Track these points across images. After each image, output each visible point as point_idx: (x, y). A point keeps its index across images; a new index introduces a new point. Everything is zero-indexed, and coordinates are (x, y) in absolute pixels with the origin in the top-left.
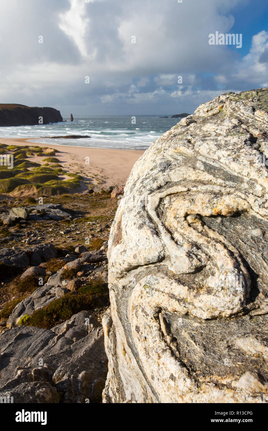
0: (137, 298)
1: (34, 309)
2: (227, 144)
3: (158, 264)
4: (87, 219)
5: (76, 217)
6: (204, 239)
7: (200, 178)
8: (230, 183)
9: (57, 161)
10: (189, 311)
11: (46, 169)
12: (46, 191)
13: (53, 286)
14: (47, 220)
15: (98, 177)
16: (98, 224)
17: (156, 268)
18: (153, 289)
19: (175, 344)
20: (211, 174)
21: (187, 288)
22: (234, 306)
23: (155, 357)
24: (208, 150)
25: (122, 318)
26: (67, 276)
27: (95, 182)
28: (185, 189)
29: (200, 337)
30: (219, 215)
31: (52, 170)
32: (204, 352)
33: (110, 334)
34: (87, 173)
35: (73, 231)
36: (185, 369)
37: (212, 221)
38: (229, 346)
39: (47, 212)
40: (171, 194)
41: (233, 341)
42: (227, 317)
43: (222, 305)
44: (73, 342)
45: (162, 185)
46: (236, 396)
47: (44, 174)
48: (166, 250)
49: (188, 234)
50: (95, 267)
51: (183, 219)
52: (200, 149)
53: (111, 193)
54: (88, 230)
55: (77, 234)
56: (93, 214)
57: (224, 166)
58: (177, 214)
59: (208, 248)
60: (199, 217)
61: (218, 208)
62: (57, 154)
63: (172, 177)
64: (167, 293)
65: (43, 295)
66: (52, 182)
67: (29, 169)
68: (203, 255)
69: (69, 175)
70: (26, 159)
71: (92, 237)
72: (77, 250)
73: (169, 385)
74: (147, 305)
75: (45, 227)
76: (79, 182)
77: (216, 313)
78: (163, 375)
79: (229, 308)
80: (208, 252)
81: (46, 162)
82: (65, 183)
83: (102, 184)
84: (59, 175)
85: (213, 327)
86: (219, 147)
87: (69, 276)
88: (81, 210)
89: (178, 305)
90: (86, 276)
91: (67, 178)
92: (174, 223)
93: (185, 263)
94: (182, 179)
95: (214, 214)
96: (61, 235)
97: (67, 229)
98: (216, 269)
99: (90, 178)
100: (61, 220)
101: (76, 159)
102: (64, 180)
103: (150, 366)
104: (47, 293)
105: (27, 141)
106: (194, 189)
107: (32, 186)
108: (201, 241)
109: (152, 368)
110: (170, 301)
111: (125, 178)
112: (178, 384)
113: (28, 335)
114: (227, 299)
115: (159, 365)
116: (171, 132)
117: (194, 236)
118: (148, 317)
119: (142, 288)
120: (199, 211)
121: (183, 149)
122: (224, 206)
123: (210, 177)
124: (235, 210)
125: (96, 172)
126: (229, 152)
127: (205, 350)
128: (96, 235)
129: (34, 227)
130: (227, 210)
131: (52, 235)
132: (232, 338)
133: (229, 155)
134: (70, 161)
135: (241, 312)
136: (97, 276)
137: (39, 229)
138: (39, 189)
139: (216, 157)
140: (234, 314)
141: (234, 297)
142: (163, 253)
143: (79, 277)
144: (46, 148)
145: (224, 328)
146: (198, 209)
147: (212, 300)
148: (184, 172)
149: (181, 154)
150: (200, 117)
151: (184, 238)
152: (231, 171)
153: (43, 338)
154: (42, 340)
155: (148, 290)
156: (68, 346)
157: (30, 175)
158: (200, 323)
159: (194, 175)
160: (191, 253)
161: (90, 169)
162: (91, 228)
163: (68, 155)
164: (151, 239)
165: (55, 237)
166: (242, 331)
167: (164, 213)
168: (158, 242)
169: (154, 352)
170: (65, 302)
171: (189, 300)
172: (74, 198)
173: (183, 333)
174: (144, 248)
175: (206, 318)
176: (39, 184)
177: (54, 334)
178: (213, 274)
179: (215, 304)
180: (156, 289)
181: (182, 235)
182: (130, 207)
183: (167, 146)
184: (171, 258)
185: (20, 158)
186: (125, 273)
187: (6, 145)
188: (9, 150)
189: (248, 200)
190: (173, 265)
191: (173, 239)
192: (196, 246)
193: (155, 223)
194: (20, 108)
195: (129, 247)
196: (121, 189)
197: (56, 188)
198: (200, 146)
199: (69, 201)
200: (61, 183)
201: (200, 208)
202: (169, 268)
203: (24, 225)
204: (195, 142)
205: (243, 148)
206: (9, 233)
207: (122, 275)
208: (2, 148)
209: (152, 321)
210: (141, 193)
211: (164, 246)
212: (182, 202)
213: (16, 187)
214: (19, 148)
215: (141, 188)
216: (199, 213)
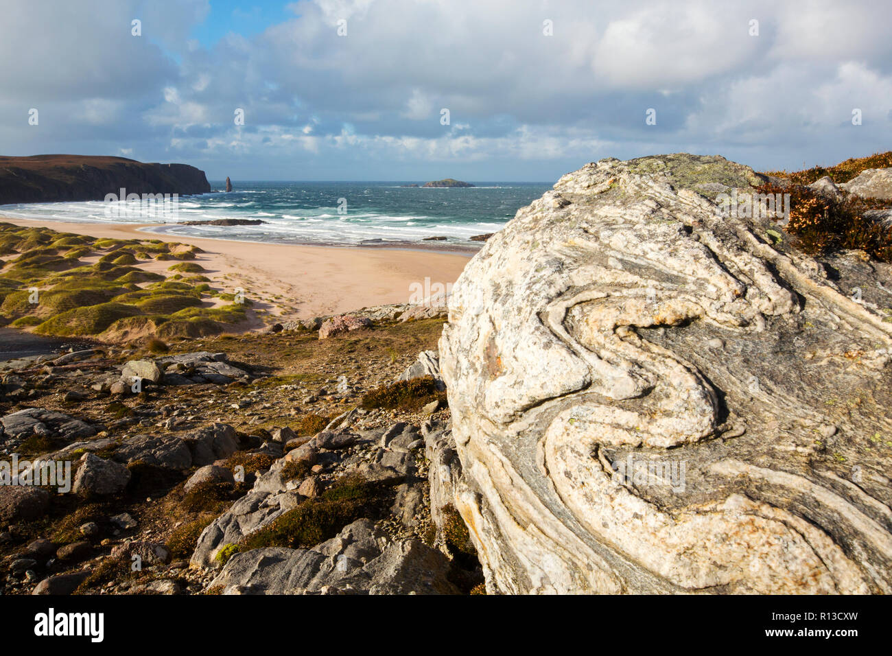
0: (560, 438)
1: (240, 533)
2: (652, 236)
3: (582, 392)
4: (280, 380)
5: (257, 377)
6: (646, 355)
7: (618, 280)
8: (669, 285)
9: (199, 269)
10: (644, 441)
11: (176, 285)
12: (177, 329)
13: (270, 493)
14: (201, 383)
15: (283, 300)
16: (303, 388)
17: (580, 398)
18: (585, 422)
20: (635, 273)
21: (637, 414)
22: (704, 428)
23: (606, 500)
24: (626, 243)
26: (296, 472)
27: (276, 311)
28: (604, 295)
30: (663, 325)
31: (189, 288)
33: (483, 512)
34: (260, 293)
35: (255, 402)
36: (652, 505)
37: (653, 333)
38: (703, 473)
39: (200, 369)
40: (581, 302)
41: (707, 467)
42: (696, 442)
43: (689, 427)
44: (362, 565)
45: (562, 291)
46: (725, 517)
47: (172, 296)
48: (594, 373)
49: (623, 350)
50: (342, 456)
51: (612, 332)
52: (609, 241)
53: (320, 331)
54: (286, 400)
55: (265, 408)
56: (289, 370)
57: (655, 263)
58: (601, 326)
59: (654, 365)
60: (633, 328)
61: (660, 316)
62: (198, 255)
63: (574, 280)
64: (609, 424)
65: (254, 508)
66: (189, 311)
67: (139, 285)
68: (650, 375)
69: (223, 298)
70: (134, 266)
71: (297, 414)
72: (276, 436)
73: (633, 525)
74: (578, 442)
75: (198, 397)
76: (244, 312)
77: (682, 438)
78: (622, 518)
79: (697, 431)
80: (655, 370)
81: (175, 272)
82: (216, 312)
83: (290, 313)
84: (202, 297)
85: (677, 456)
86: (641, 238)
87: (297, 474)
88: (263, 363)
89: (629, 435)
90: (329, 472)
91: (219, 303)
92: (599, 337)
93: (628, 384)
94: (590, 282)
95: (656, 323)
96: (235, 411)
97: (244, 399)
98: (671, 389)
99: (265, 302)
100: (228, 383)
101: (237, 266)
102: (214, 307)
103: (598, 513)
104: (261, 504)
105: (137, 230)
106: (617, 294)
107: (146, 319)
108: (642, 358)
109: (602, 514)
110: (614, 432)
111: (336, 302)
112: (647, 521)
113: (276, 560)
114: (695, 420)
115: (613, 508)
117: (633, 353)
118: (581, 457)
119: (565, 423)
120: (634, 321)
121: (580, 242)
122: (669, 312)
123: (636, 278)
124: (683, 317)
125: (278, 292)
126: (660, 245)
128: (304, 409)
129: (176, 397)
130: (674, 318)
131: (216, 411)
132: (705, 465)
133: (661, 249)
134: (226, 270)
135: (712, 435)
136: (350, 470)
137: (186, 401)
138: (161, 326)
139: (638, 251)
140: (704, 438)
141: (702, 418)
142: (588, 377)
143: (315, 474)
144: (177, 244)
145: (692, 455)
146: (632, 318)
147: (674, 424)
148: (593, 272)
149: (574, 248)
150: (576, 195)
151: (618, 355)
152: (668, 270)
153: (307, 561)
154: (308, 564)
155: (577, 424)
157: (142, 298)
158: (660, 453)
159: (609, 276)
160: (633, 372)
161: (266, 285)
162: (291, 396)
163: (221, 259)
164: (568, 361)
165: (222, 415)
166: (716, 455)
167: (575, 328)
168: (581, 363)
169: (602, 495)
171: (641, 428)
172: (246, 341)
174: (559, 373)
175: (668, 446)
176: (164, 316)
178: (668, 396)
179: (679, 428)
180: (590, 421)
181: (615, 352)
182: (514, 323)
183: (546, 237)
184: (604, 382)
185: (121, 263)
186: (519, 413)
187: (92, 239)
188: (98, 248)
189: (701, 303)
190: (609, 389)
191: (600, 358)
192: (637, 364)
193: (564, 341)
194: (123, 165)
195: (528, 376)
196: (338, 322)
197: (197, 324)
198: (609, 237)
199: (235, 347)
200: (208, 313)
201: (635, 317)
202: (604, 394)
203: (154, 394)
204: (597, 232)
205: (679, 239)
206: (127, 411)
207: (513, 418)
208: (84, 244)
209: (589, 461)
210: (533, 303)
211: (590, 368)
212: (606, 310)
213: (113, 321)
214: (120, 244)
215: (532, 296)
216: (633, 323)
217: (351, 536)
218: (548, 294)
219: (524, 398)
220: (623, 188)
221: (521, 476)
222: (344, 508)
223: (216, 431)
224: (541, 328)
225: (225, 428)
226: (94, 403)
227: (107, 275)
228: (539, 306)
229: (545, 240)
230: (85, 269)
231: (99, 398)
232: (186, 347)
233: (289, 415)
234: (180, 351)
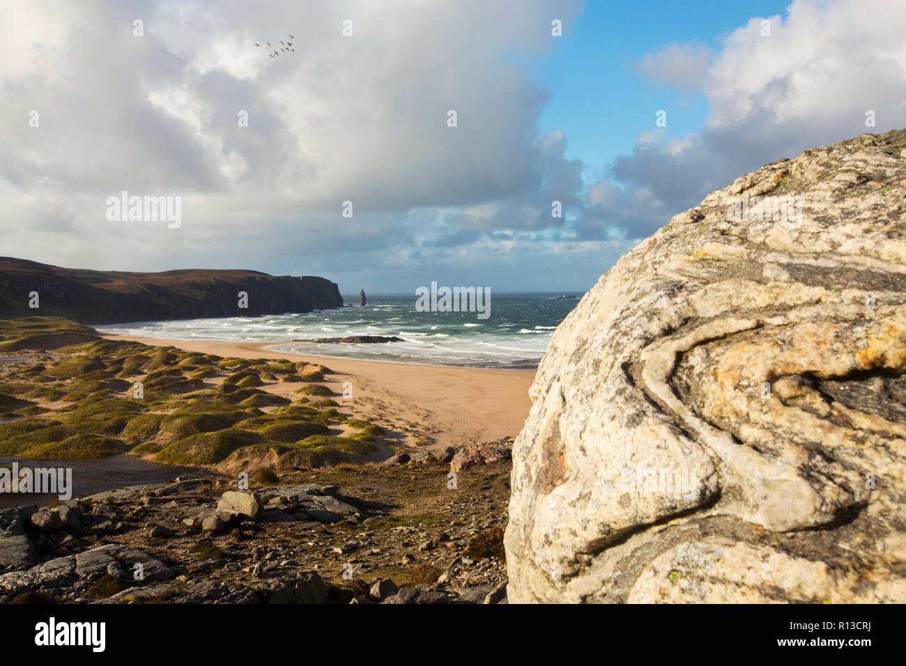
2: (849, 214)
3: (701, 515)
4: (396, 520)
5: (370, 515)
6: (842, 435)
7: (782, 300)
9: (328, 392)
11: (300, 410)
12: (300, 459)
14: (303, 521)
15: (419, 428)
16: (422, 531)
17: (697, 526)
18: (702, 579)
20: (814, 284)
21: (821, 566)
24: (796, 235)
27: (411, 441)
28: (749, 324)
30: (879, 369)
31: (316, 413)
34: (393, 420)
35: (363, 547)
37: (854, 389)
39: (305, 504)
40: (707, 341)
45: (673, 326)
47: (298, 422)
48: (724, 472)
49: (787, 424)
51: (764, 388)
52: (767, 236)
53: (451, 463)
54: (399, 546)
55: (372, 554)
56: (409, 509)
58: (741, 378)
59: (861, 456)
60: (811, 380)
61: (872, 350)
62: (327, 377)
63: (698, 307)
64: (754, 587)
66: (315, 439)
67: (264, 410)
68: (852, 476)
69: (353, 425)
70: (259, 388)
71: (409, 563)
72: (374, 590)
75: (298, 537)
76: (374, 441)
80: (865, 466)
81: (302, 396)
82: (343, 441)
83: (426, 444)
84: (330, 423)
88: (382, 499)
91: (347, 431)
92: (737, 401)
93: (800, 496)
94: (728, 308)
95: (862, 366)
96: (336, 556)
97: (350, 542)
99: (399, 430)
100: (335, 522)
101: (368, 388)
102: (341, 436)
105: (264, 348)
106: (778, 320)
107: (268, 448)
108: (834, 439)
111: (479, 432)
116: (655, 239)
117: (811, 429)
119: (661, 580)
120: (812, 364)
121: (714, 249)
122: (891, 341)
123: (818, 292)
125: (414, 418)
126: (866, 226)
128: (418, 557)
129: (274, 534)
131: (315, 556)
133: (868, 231)
134: (356, 393)
137: (283, 541)
138: (283, 456)
139: (822, 245)
142: (713, 480)
146: (807, 360)
148: (732, 292)
149: (706, 263)
151: (776, 435)
155: (684, 583)
157: (265, 424)
159: (763, 294)
160: (812, 470)
161: (400, 410)
162: (406, 541)
163: (351, 380)
164: (671, 448)
165: (321, 561)
167: (693, 388)
168: (697, 453)
172: (365, 473)
176: (288, 445)
180: (712, 578)
181: (770, 428)
182: (587, 388)
183: (660, 255)
184: (747, 493)
185: (245, 385)
186: (586, 557)
187: (218, 358)
188: (223, 368)
190: (756, 506)
191: (737, 441)
192: (821, 453)
193: (671, 413)
194: (254, 279)
195: (598, 483)
196: (473, 452)
197: (322, 454)
198: (764, 231)
199: (353, 479)
200: (334, 442)
201: (814, 356)
202: (746, 517)
203: (250, 532)
204: (745, 231)
206: (214, 551)
207: (576, 566)
208: (207, 363)
210: (617, 348)
211: (716, 462)
212: (753, 348)
213: (234, 449)
214: (245, 363)
215: (617, 338)
216: (812, 368)
218: (645, 332)
219: (590, 525)
220: (799, 176)
223: (299, 580)
224: (627, 391)
225: (310, 576)
226: (183, 540)
227: (231, 398)
228: (626, 353)
229: (657, 259)
230: (208, 391)
231: (189, 535)
232: (298, 479)
233: (400, 564)
234: (289, 483)
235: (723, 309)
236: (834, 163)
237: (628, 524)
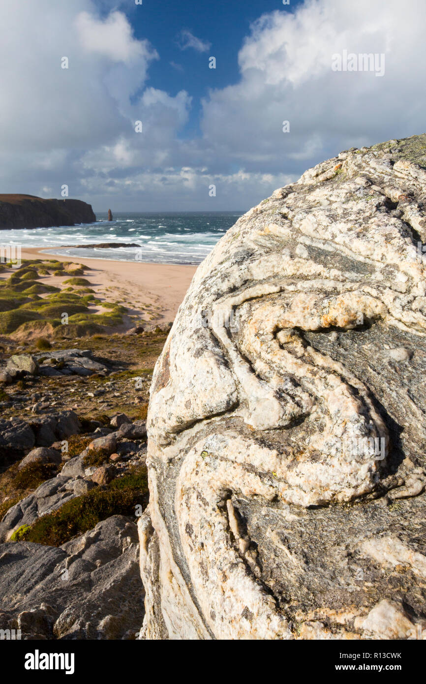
0: (189, 476)
1: (36, 515)
2: (346, 214)
3: (227, 416)
4: (132, 373)
5: (114, 370)
6: (306, 369)
7: (301, 271)
8: (353, 275)
9: (86, 283)
10: (280, 494)
11: (68, 296)
12: (69, 330)
13: (70, 478)
14: (68, 375)
15: (152, 308)
16: (149, 380)
17: (224, 422)
18: (217, 458)
19: (254, 554)
20: (320, 262)
21: (275, 452)
22: (359, 481)
23: (218, 578)
24: (316, 226)
25: (166, 515)
26: (93, 460)
27: (146, 317)
28: (276, 289)
29: (298, 540)
30: (332, 327)
31: (79, 298)
32: (304, 565)
33: (149, 546)
34: (134, 302)
35: (108, 392)
36: (270, 598)
37: (322, 338)
38: (349, 555)
39: (68, 363)
40: (251, 299)
41: (357, 545)
42: (347, 503)
43: (338, 480)
44: (96, 567)
45: (237, 286)
47: (66, 304)
48: (240, 390)
49: (278, 361)
50: (140, 446)
51: (271, 336)
52: (301, 225)
54: (133, 391)
55: (115, 396)
56: (142, 365)
57: (343, 248)
58: (260, 329)
59: (313, 383)
60: (299, 332)
61: (330, 315)
62: (86, 272)
63: (254, 272)
64: (241, 464)
65: (53, 492)
66: (79, 316)
67: (42, 296)
68: (305, 396)
69: (105, 306)
70: (37, 281)
71: (139, 402)
72: (113, 422)
73: (241, 628)
74: (206, 485)
75: (64, 386)
76: (121, 317)
77: (327, 496)
78: (230, 612)
79: (349, 486)
80: (314, 390)
81: (68, 286)
82: (99, 317)
83: (157, 319)
84: (89, 305)
85: (321, 520)
86: (333, 218)
87: (96, 461)
88: (123, 359)
89: (260, 483)
90: (125, 460)
91: (102, 310)
92: (256, 344)
93: (272, 409)
94: (271, 274)
95: (325, 325)
96: (90, 398)
97: (99, 389)
98: (327, 417)
99: (138, 309)
100: (90, 375)
101: (115, 280)
102: (98, 314)
103: (209, 594)
104: (60, 489)
105: (39, 252)
106: (291, 288)
107: (46, 322)
108: (301, 372)
109: (212, 597)
110: (246, 477)
112: (257, 626)
114: (347, 469)
115: (224, 592)
116: (257, 210)
117: (289, 364)
118: (207, 507)
119: (198, 457)
120: (298, 322)
121: (275, 229)
122: (341, 310)
123: (318, 268)
125: (148, 301)
126: (350, 225)
127: (307, 563)
128: (145, 398)
129: (46, 386)
130: (346, 317)
131: (75, 398)
132: (356, 540)
133: (350, 230)
134: (107, 284)
135: (371, 492)
136: (142, 460)
137: (54, 389)
138: (57, 328)
139: (328, 236)
140: (359, 497)
141: (358, 465)
142: (235, 395)
143: (113, 462)
144: (70, 263)
145: (340, 522)
146: (296, 318)
147: (318, 473)
148: (275, 263)
149: (270, 237)
151: (271, 368)
152: (354, 255)
153: (45, 561)
154: (43, 565)
155: (207, 459)
156: (86, 574)
157: (43, 306)
158: (299, 514)
159: (291, 267)
160: (284, 392)
161: (139, 296)
162: (138, 387)
163: (104, 275)
164: (214, 373)
165: (80, 402)
166: (374, 526)
167: (240, 330)
168: (228, 377)
169: (216, 569)
170: (88, 501)
171: (279, 474)
172: (113, 341)
173: (267, 534)
174: (203, 389)
175: (308, 505)
176: (59, 320)
177: (64, 555)
178: (321, 429)
179: (324, 480)
180: (222, 457)
181: (269, 363)
184: (249, 403)
185: (27, 278)
186: (172, 435)
188: (10, 266)
189: (382, 298)
190: (252, 414)
191: (252, 371)
192: (292, 380)
194: (29, 201)
197: (84, 327)
198: (301, 220)
199: (103, 345)
200: (93, 318)
201: (300, 317)
202: (247, 420)
203: (30, 383)
204: (294, 216)
205: (375, 216)
206: (5, 396)
207: (168, 440)
209: (214, 514)
210: (201, 299)
211: (237, 384)
212: (272, 307)
213: (21, 324)
214: (26, 263)
215: (203, 292)
216: (298, 325)
217: (99, 534)
218: (219, 290)
219: (172, 417)
220: (345, 171)
221: (164, 516)
222: (126, 497)
223: (61, 416)
224: (201, 331)
225: (68, 414)
227: (17, 287)
228: (205, 304)
229: (246, 230)
230: (1, 283)
232: (65, 345)
233: (133, 403)
234: (59, 348)
235: (268, 274)
236: (364, 164)
237: (189, 419)
